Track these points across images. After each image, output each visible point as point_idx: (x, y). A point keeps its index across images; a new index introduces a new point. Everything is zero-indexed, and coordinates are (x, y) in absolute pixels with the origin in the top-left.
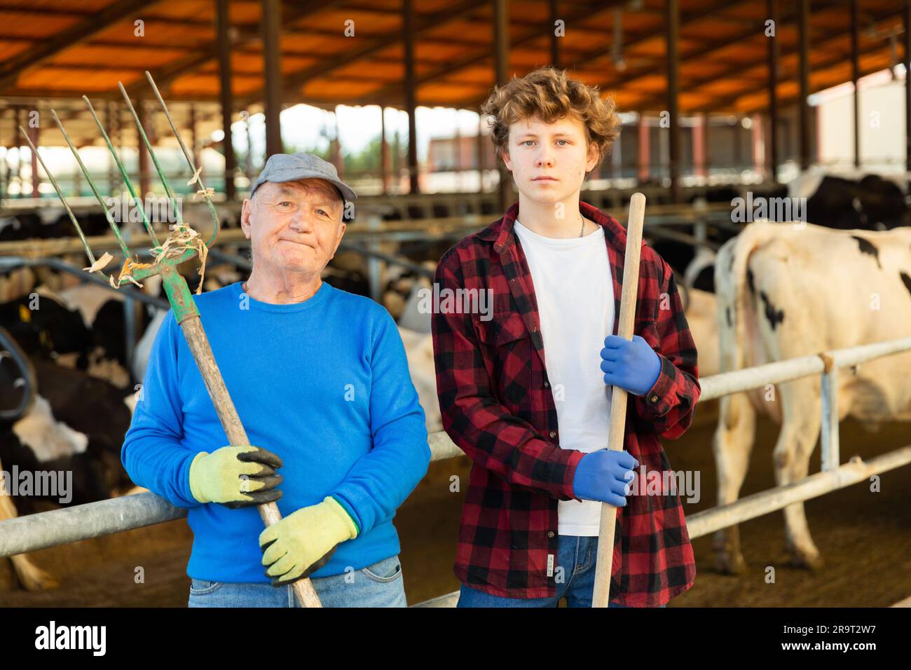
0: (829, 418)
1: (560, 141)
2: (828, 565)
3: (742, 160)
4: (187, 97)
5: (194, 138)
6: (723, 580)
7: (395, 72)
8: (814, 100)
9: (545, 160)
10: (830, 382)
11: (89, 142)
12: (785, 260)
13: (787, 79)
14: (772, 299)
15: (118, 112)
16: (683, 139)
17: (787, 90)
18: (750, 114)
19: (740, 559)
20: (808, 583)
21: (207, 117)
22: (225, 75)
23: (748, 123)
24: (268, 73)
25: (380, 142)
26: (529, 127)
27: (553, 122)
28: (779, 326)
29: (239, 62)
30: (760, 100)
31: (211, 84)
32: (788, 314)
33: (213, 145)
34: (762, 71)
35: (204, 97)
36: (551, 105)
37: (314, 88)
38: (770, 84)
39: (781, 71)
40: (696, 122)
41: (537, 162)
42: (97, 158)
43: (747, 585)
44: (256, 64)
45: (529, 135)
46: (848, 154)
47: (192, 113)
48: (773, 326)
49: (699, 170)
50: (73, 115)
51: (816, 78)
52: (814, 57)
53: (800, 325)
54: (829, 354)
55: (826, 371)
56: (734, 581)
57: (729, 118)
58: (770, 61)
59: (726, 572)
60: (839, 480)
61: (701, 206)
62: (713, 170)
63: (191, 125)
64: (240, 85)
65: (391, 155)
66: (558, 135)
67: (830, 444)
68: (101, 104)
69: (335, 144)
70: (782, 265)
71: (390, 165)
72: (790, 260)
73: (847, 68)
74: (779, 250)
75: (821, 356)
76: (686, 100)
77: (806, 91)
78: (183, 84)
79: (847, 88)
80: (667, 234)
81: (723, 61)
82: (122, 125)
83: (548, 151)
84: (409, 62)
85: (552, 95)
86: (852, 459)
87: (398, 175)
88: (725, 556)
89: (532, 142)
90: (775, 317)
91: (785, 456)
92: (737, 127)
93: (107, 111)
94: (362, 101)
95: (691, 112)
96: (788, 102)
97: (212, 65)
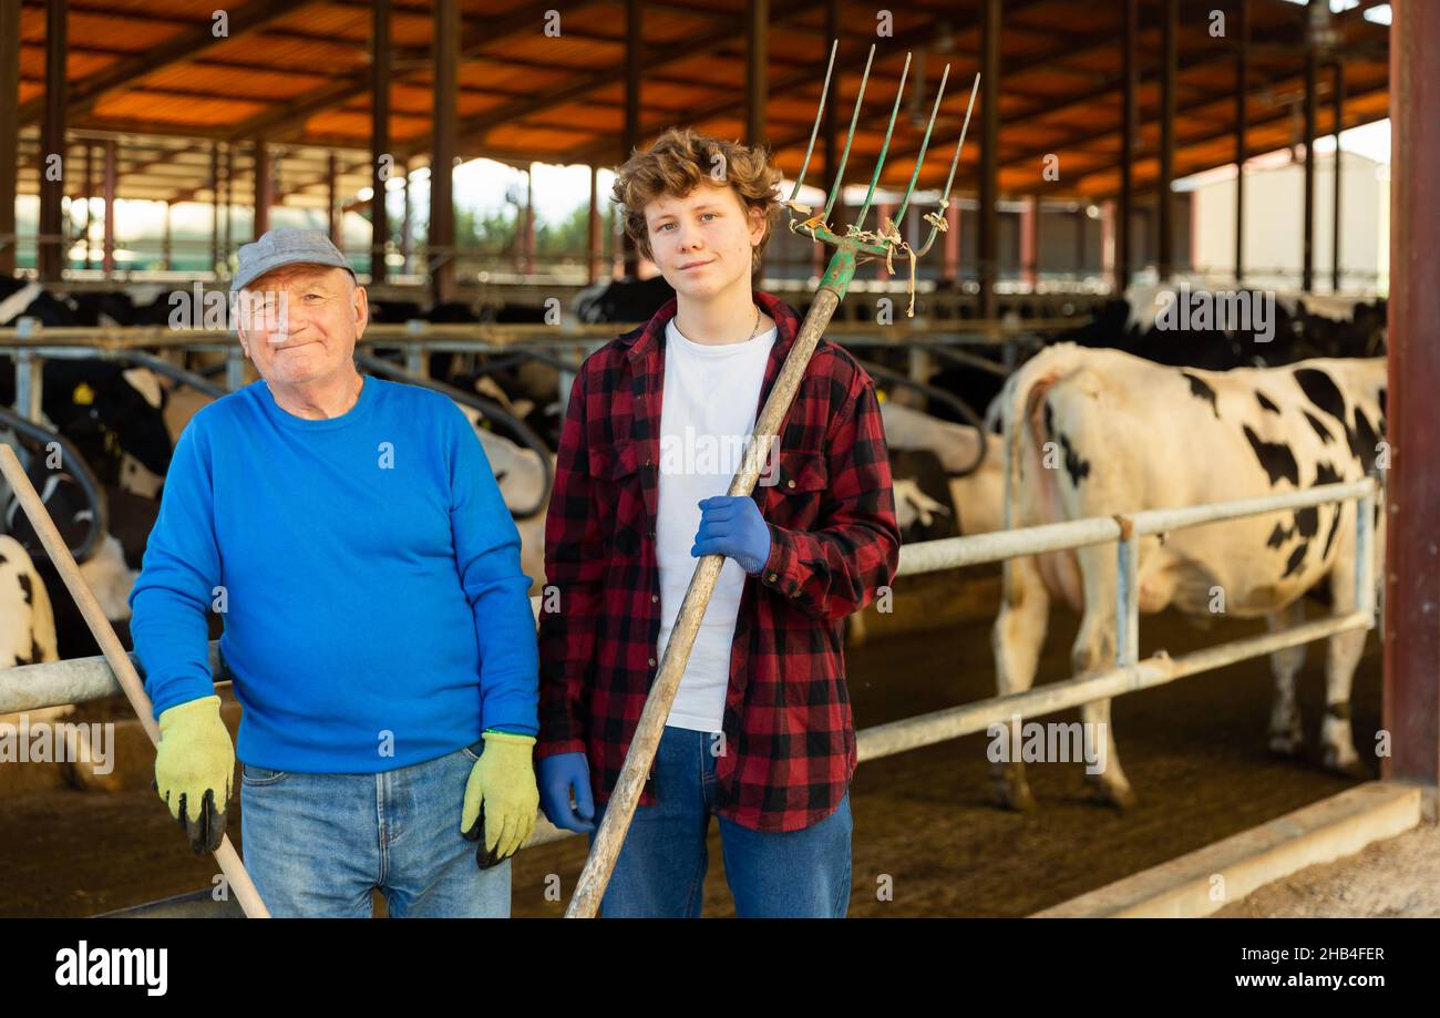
0: (1126, 598)
1: (705, 216)
2: (1143, 804)
3: (1085, 262)
4: (326, 140)
5: (332, 196)
6: (1002, 816)
7: (613, 120)
8: (1180, 185)
9: (688, 243)
10: (1129, 552)
11: (186, 195)
12: (1095, 395)
13: (1144, 156)
14: (1075, 446)
15: (229, 156)
16: (1004, 229)
17: (1146, 169)
18: (1098, 200)
19: (1025, 790)
20: (1114, 825)
21: (353, 169)
22: (380, 113)
23: (1093, 212)
24: (438, 114)
25: (587, 212)
26: (662, 207)
27: (687, 195)
28: (1082, 482)
29: (401, 97)
30: (1110, 182)
31: (361, 125)
32: (1094, 467)
33: (357, 207)
34: (1113, 143)
35: (350, 142)
36: (677, 176)
37: (502, 136)
38: (1124, 161)
39: (1138, 145)
40: (1024, 206)
41: (680, 248)
42: (195, 218)
43: (1033, 824)
44: (423, 100)
45: (665, 217)
46: (1228, 261)
47: (332, 161)
48: (1075, 482)
49: (1026, 274)
50: (167, 156)
51: (1183, 156)
52: (1182, 126)
53: (1110, 483)
54: (1126, 516)
55: (1124, 538)
56: (1017, 817)
57: (1071, 205)
58: (1124, 130)
59: (1006, 806)
60: (1138, 677)
61: (1012, 322)
62: (1043, 275)
63: (329, 179)
64: (399, 128)
65: (602, 232)
66: (699, 208)
67: (1127, 632)
68: (207, 144)
69: (527, 214)
70: (1089, 403)
71: (601, 248)
72: (1101, 397)
73: (1227, 145)
74: (1089, 382)
75: (1117, 518)
76: (1009, 177)
77: (1168, 174)
78: (319, 123)
79: (1229, 171)
80: (959, 356)
81: (1061, 126)
82: (233, 174)
83: (691, 231)
84: (631, 107)
85: (674, 165)
86: (1157, 653)
87: (611, 261)
88: (1006, 787)
89: (672, 225)
90: (1078, 469)
91: (1087, 655)
92: (1080, 215)
93: (215, 153)
94: (566, 157)
95: (1016, 194)
96: (1146, 186)
97: (363, 99)
